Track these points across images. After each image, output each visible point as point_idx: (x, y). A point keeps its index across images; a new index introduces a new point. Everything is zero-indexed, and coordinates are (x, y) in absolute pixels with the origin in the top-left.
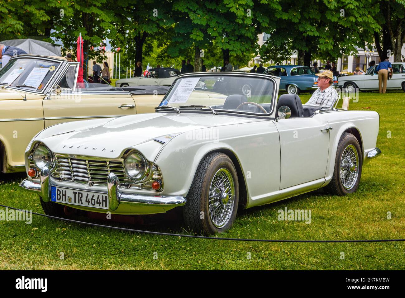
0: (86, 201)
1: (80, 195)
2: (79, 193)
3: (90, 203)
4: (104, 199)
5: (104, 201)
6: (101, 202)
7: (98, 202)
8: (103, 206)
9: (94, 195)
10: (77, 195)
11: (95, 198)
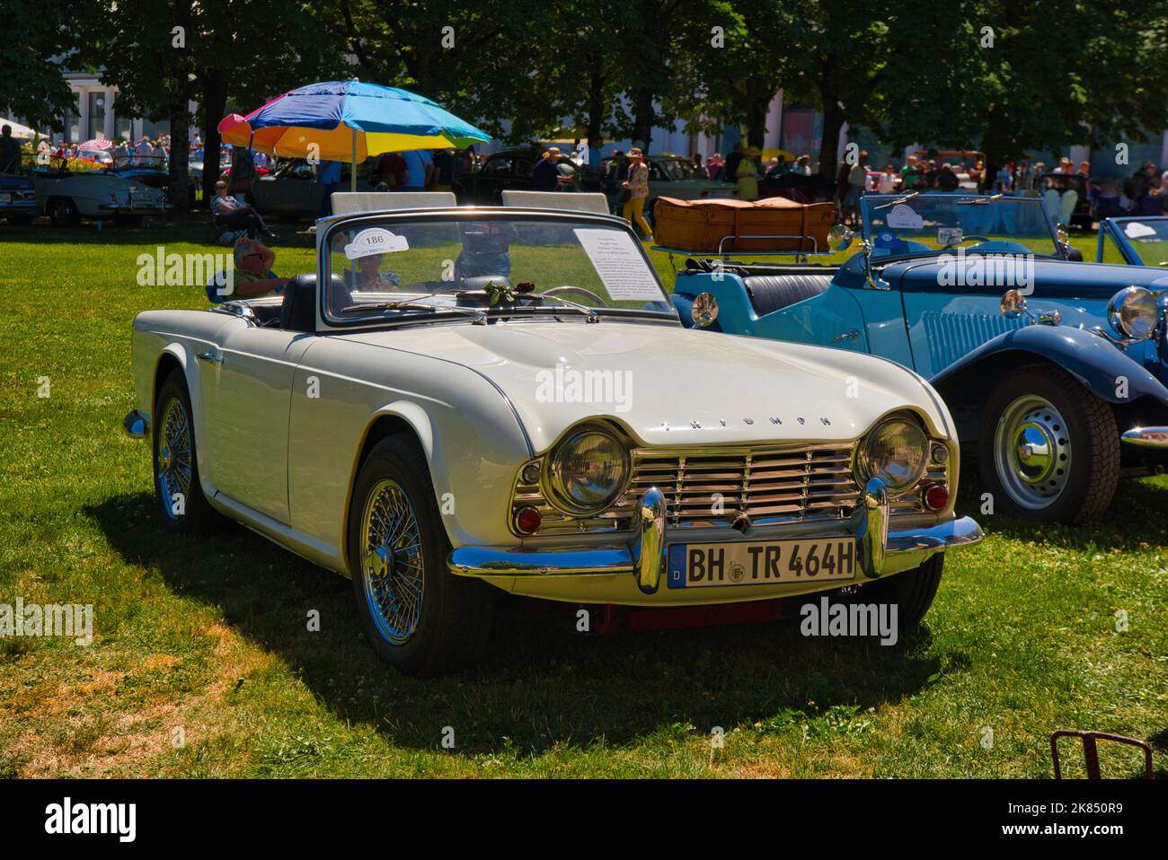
0: (792, 567)
1: (773, 555)
2: (769, 549)
3: (803, 571)
4: (845, 551)
5: (846, 557)
6: (836, 560)
7: (828, 562)
8: (840, 571)
9: (814, 547)
10: (762, 556)
11: (820, 554)
